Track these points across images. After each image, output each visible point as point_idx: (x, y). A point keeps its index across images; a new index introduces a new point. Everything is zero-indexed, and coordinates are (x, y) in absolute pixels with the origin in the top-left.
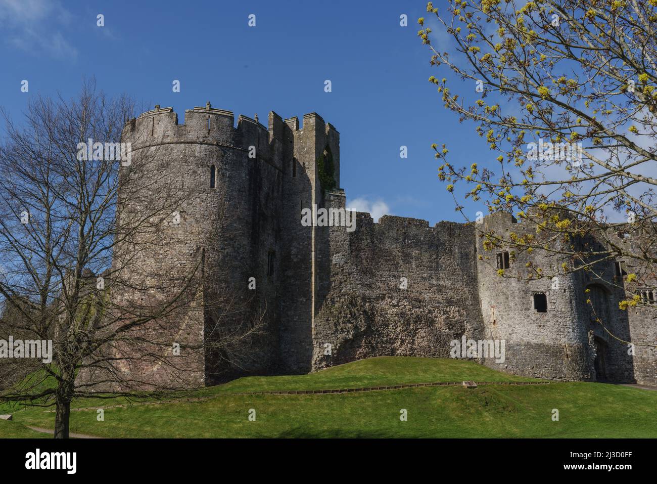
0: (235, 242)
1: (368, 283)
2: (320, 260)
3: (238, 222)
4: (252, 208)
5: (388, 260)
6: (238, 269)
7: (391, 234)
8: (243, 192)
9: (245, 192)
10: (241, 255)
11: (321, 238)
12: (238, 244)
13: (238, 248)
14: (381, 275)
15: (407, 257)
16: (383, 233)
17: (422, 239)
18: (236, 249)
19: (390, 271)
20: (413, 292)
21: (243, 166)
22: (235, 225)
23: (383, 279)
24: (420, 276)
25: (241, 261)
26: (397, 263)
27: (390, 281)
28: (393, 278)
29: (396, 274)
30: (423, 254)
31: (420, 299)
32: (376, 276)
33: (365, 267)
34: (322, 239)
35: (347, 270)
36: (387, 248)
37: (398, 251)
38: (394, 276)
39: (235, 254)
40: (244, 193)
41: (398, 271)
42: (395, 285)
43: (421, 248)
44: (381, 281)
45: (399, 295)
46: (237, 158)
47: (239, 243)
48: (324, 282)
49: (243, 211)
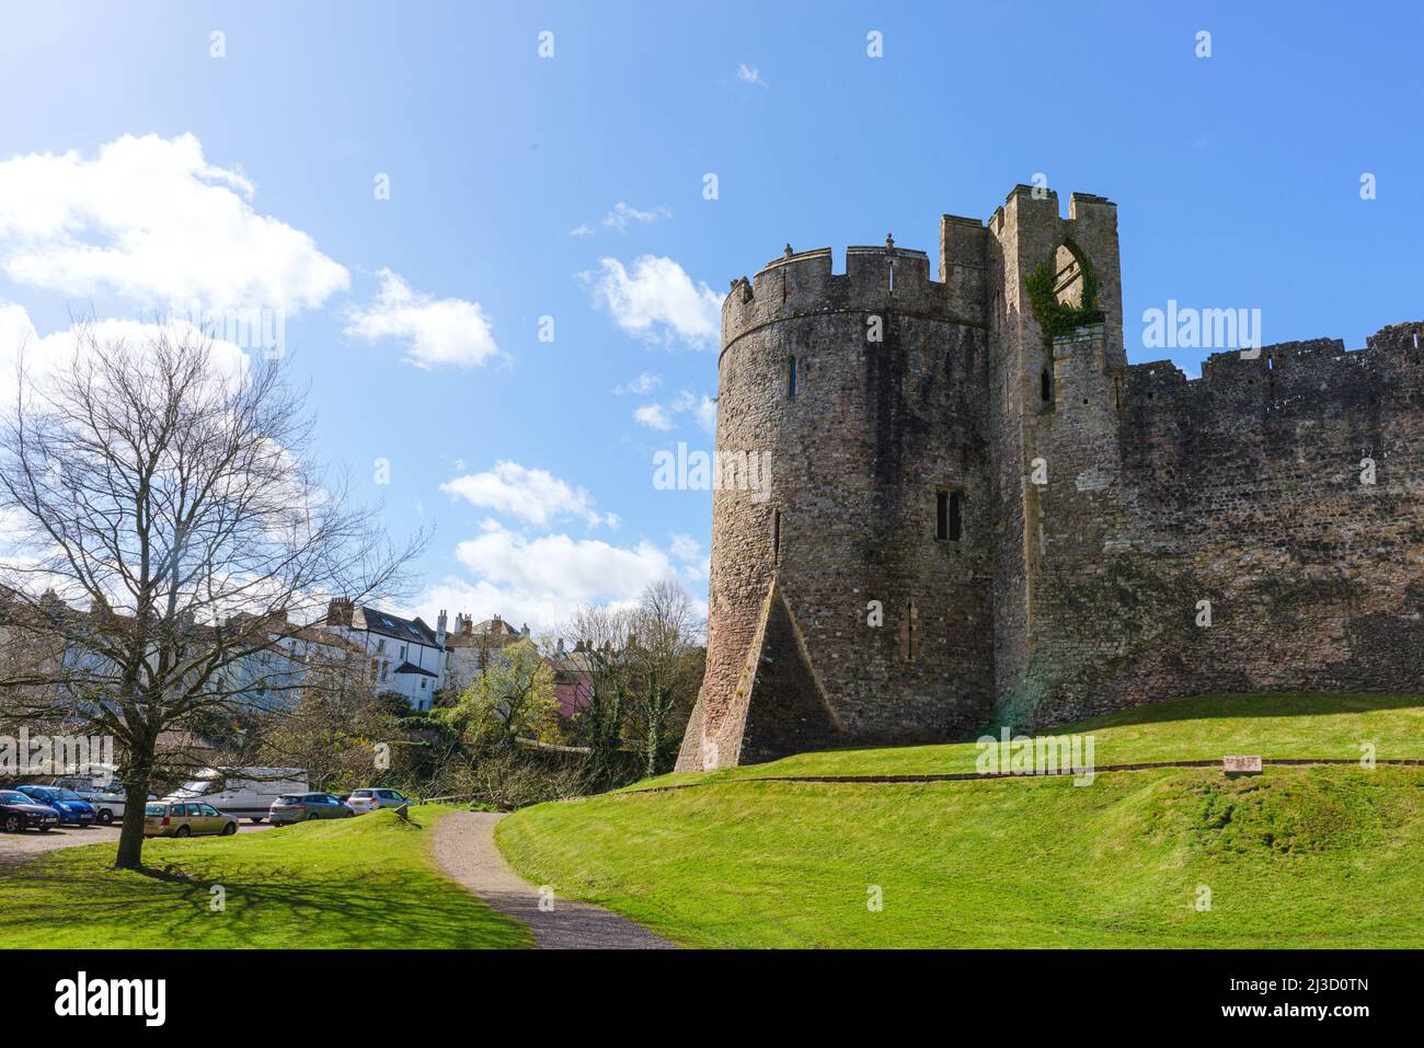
0: (836, 487)
1: (1174, 523)
2: (1044, 490)
3: (841, 449)
4: (875, 415)
5: (1228, 458)
6: (846, 538)
7: (1231, 395)
8: (852, 389)
9: (858, 388)
10: (851, 510)
11: (1046, 442)
12: (843, 491)
13: (843, 497)
14: (1208, 498)
15: (1279, 444)
16: (1210, 395)
17: (1324, 386)
18: (840, 500)
19: (1231, 484)
20: (1301, 525)
21: (851, 340)
22: (835, 455)
23: (1213, 507)
24: (1323, 481)
25: (853, 520)
26: (1252, 461)
27: (1234, 509)
28: (1243, 501)
29: (1251, 488)
30: (1329, 423)
31: (1326, 540)
32: (1193, 504)
33: (1164, 486)
34: (1048, 444)
35: (1114, 502)
36: (1221, 430)
37: (1253, 431)
38: (1245, 495)
39: (837, 510)
40: (854, 391)
41: (1255, 482)
42: (1250, 515)
43: (1322, 411)
44: (1209, 512)
45: (1263, 540)
46: (836, 329)
47: (845, 487)
48: (1058, 536)
49: (853, 425)
